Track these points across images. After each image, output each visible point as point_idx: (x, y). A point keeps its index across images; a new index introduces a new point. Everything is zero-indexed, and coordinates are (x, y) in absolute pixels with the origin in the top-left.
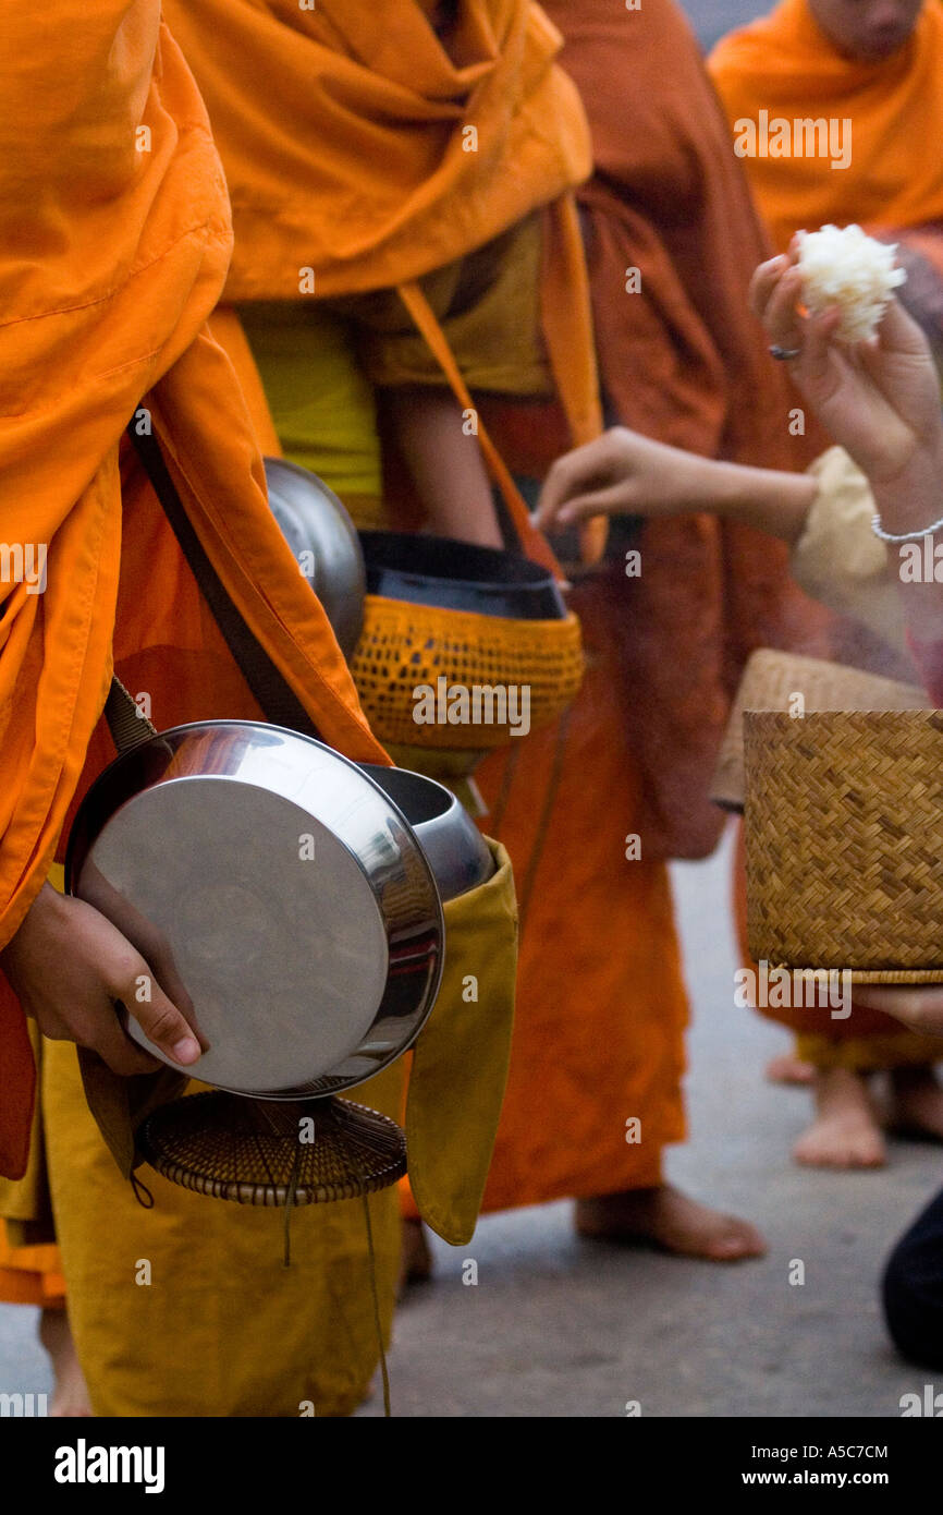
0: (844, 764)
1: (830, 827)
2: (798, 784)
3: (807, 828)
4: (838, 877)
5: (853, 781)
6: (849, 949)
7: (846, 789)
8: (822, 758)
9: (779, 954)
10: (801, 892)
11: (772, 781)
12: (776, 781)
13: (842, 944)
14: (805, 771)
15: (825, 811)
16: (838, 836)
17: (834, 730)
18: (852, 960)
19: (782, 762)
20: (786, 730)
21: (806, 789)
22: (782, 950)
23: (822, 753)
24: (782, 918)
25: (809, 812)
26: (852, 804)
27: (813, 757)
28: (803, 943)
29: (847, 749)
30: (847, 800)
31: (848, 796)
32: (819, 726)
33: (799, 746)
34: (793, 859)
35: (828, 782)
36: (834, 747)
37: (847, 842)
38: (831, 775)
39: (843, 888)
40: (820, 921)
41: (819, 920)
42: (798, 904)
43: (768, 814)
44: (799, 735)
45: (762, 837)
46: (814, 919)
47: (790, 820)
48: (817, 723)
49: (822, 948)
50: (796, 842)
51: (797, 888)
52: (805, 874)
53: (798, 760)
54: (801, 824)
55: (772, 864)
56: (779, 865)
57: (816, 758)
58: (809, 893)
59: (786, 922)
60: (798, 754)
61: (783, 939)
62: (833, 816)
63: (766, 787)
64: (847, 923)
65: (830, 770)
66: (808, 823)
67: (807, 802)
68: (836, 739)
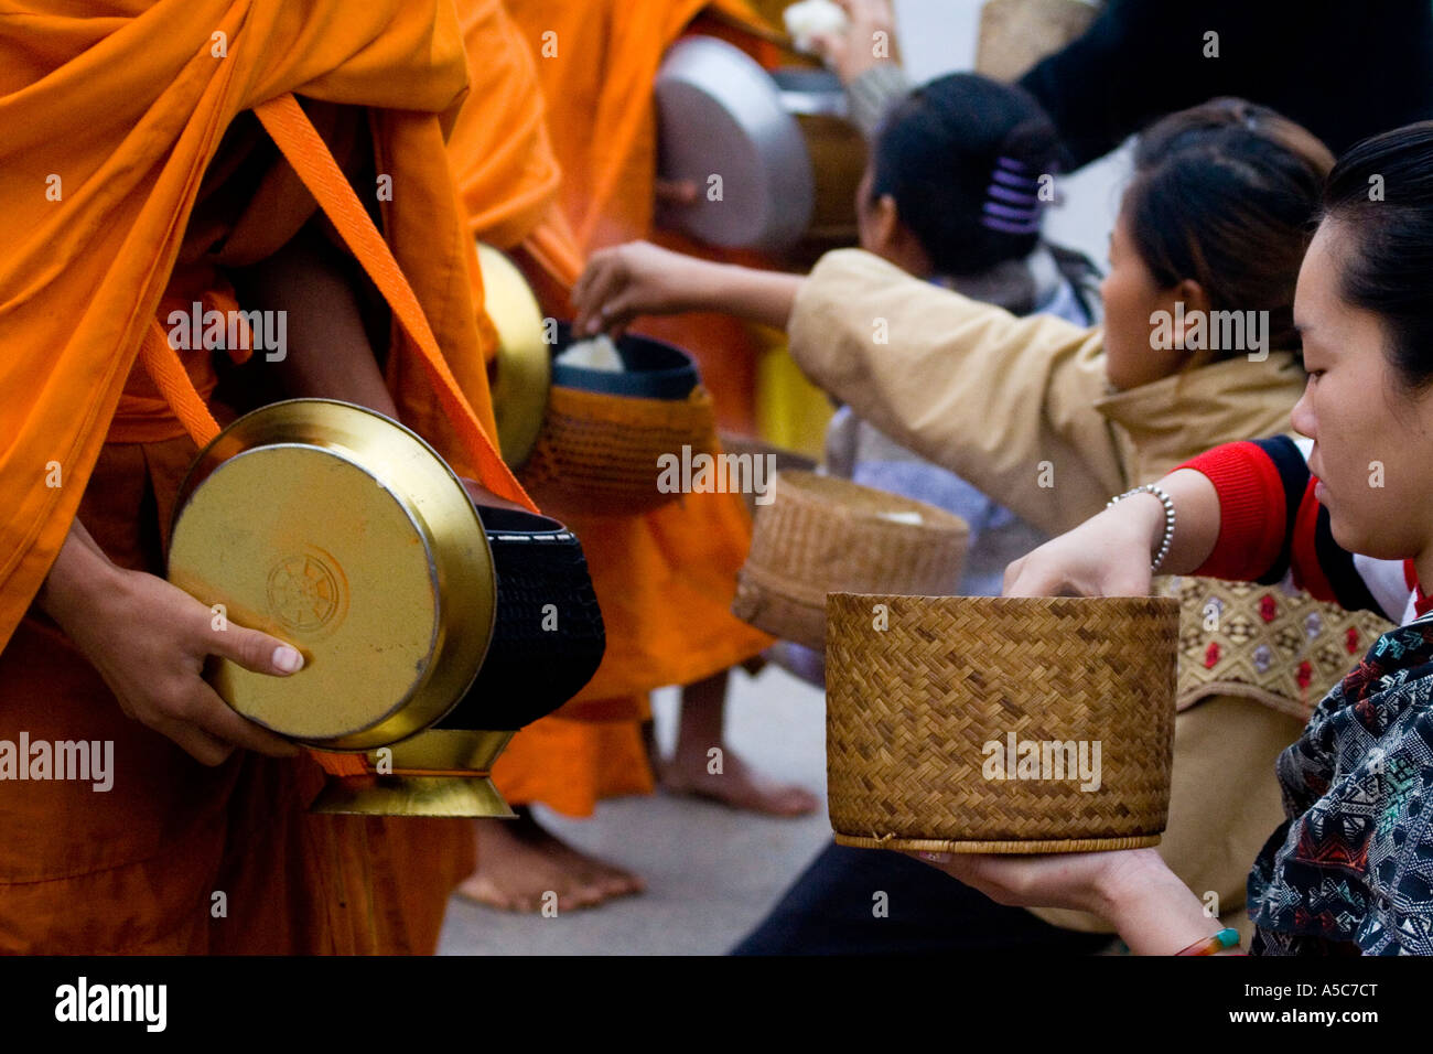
0: (966, 648)
1: (950, 706)
2: (916, 665)
3: (925, 707)
4: (958, 754)
5: (975, 663)
6: (965, 821)
7: (968, 671)
8: (943, 641)
9: (886, 825)
10: (916, 767)
11: (883, 661)
12: (889, 661)
13: (959, 816)
14: (925, 653)
15: (946, 691)
16: (958, 715)
17: (958, 615)
18: (968, 832)
19: (898, 643)
20: (905, 613)
21: (924, 669)
22: (889, 822)
23: (944, 636)
24: (892, 791)
25: (928, 691)
26: (974, 684)
27: (934, 639)
28: (916, 814)
29: (972, 635)
30: (970, 681)
31: (971, 677)
32: (943, 610)
33: (919, 629)
34: (908, 736)
35: (950, 664)
36: (958, 631)
37: (968, 720)
38: (953, 657)
39: (962, 763)
40: (936, 795)
41: (935, 793)
42: (912, 778)
43: (878, 691)
44: (919, 619)
45: (867, 714)
46: (930, 792)
47: (906, 700)
48: (939, 609)
49: (937, 820)
50: (913, 720)
51: (910, 762)
52: (921, 750)
53: (917, 642)
54: (919, 703)
55: (880, 739)
56: (890, 740)
57: (937, 641)
58: (925, 768)
59: (898, 794)
60: (917, 635)
61: (892, 811)
62: (953, 696)
63: (876, 667)
64: (964, 797)
65: (952, 652)
66: (927, 702)
67: (926, 682)
68: (960, 624)
